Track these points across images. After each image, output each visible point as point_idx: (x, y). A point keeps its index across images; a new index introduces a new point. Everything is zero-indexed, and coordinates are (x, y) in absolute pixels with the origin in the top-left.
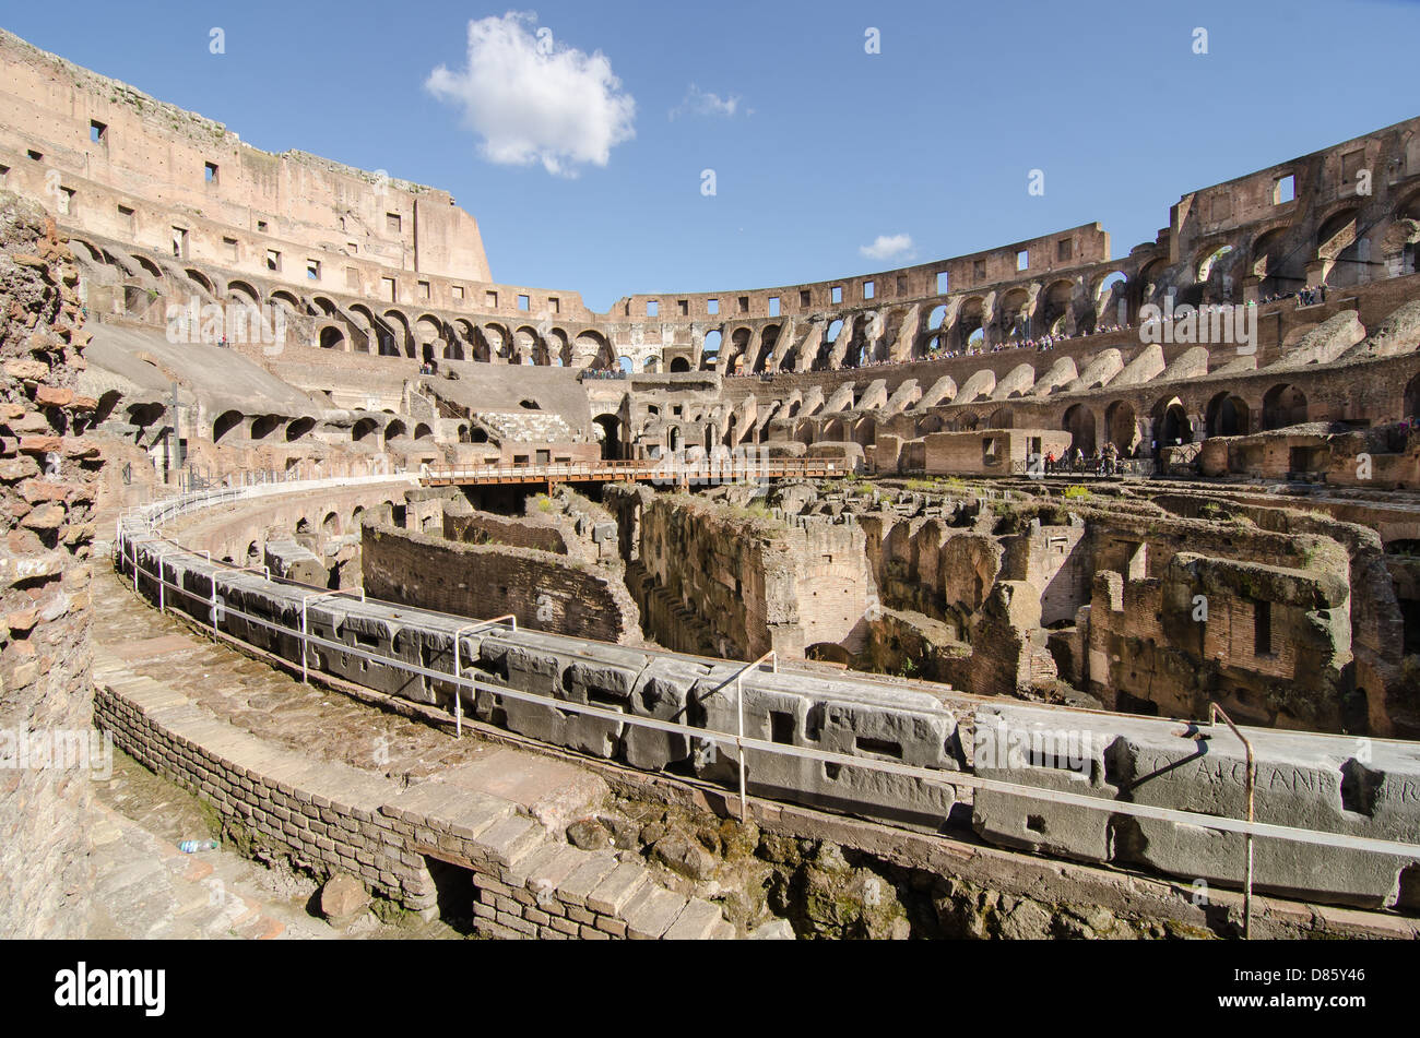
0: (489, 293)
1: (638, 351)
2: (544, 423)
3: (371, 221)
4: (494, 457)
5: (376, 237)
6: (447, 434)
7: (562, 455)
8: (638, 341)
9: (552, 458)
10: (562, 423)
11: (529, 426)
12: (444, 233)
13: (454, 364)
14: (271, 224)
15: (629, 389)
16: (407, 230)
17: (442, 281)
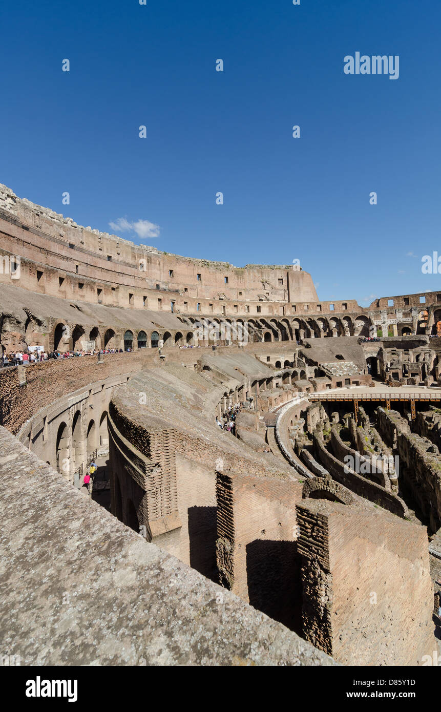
0: (318, 306)
1: (384, 323)
2: (346, 366)
3: (273, 283)
4: (329, 383)
5: (275, 289)
6: (310, 373)
7: (355, 380)
8: (384, 318)
9: (351, 382)
10: (354, 365)
11: (341, 369)
12: (299, 282)
13: (308, 340)
14: (243, 292)
15: (382, 346)
16: (285, 283)
17: (300, 304)
